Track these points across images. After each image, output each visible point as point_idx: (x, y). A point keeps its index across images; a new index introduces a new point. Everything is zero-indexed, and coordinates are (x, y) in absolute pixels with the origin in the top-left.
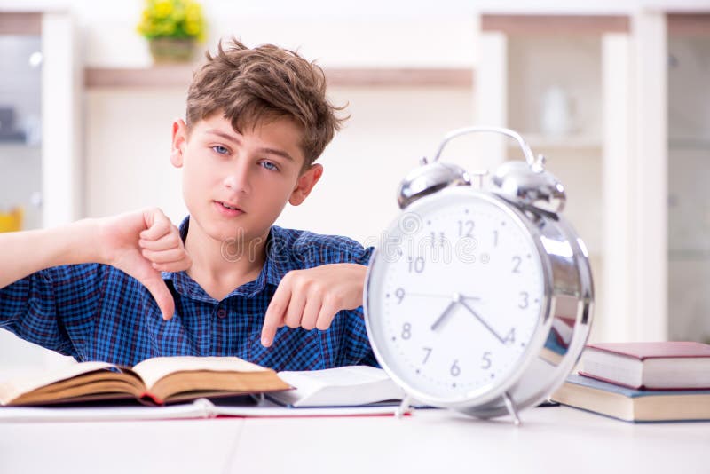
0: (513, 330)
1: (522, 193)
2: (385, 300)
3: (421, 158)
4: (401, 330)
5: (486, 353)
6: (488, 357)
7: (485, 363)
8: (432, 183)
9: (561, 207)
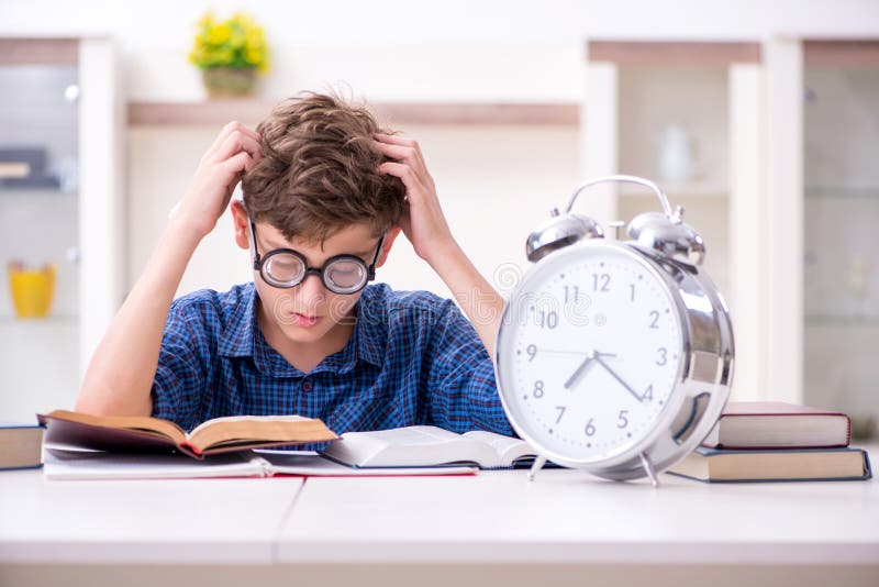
0: (651, 387)
1: (659, 245)
2: (516, 357)
3: (553, 209)
4: (533, 388)
5: (622, 412)
6: (624, 415)
7: (622, 422)
8: (562, 236)
9: (701, 261)
